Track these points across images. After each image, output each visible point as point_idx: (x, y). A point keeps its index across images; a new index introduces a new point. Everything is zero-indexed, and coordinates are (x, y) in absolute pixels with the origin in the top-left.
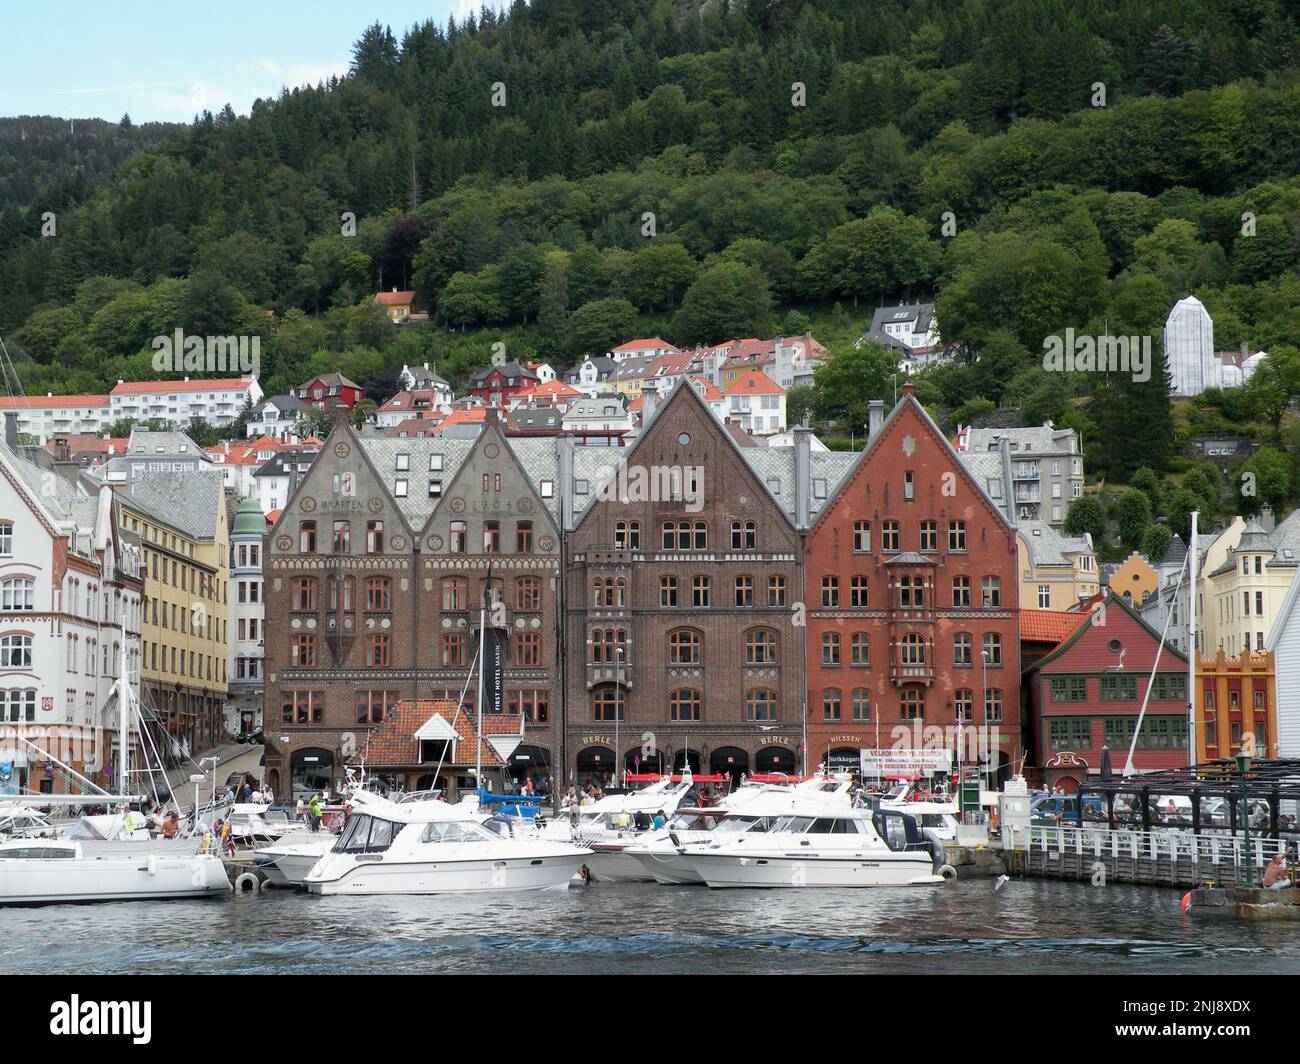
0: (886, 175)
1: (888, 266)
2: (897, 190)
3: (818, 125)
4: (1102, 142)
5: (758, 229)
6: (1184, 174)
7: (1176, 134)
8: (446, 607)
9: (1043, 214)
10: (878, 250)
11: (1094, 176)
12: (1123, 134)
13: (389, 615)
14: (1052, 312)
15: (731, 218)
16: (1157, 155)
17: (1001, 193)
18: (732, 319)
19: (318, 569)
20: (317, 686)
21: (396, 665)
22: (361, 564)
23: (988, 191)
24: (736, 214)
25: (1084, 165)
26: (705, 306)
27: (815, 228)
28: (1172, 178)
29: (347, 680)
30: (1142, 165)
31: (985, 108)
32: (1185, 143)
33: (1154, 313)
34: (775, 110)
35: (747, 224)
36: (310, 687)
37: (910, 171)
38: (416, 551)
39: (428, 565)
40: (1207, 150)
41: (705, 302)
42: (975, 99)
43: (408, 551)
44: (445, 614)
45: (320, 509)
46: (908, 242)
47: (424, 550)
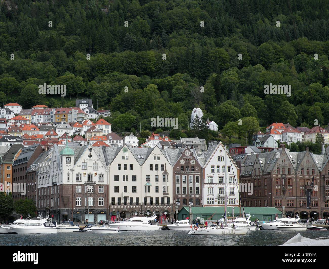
0: (64, 64)
1: (73, 88)
2: (67, 68)
3: (38, 47)
4: (123, 62)
5: (34, 75)
6: (143, 71)
7: (140, 62)
8: (301, 185)
9: (113, 79)
10: (71, 84)
11: (122, 70)
12: (128, 60)
13: (292, 186)
14: (142, 106)
15: (26, 72)
16: (136, 66)
17: (98, 72)
18: (36, 100)
19: (280, 177)
20: (281, 199)
21: (293, 195)
22: (287, 176)
23: (95, 71)
24: (27, 70)
25: (119, 67)
26: (28, 95)
27: (51, 76)
28: (140, 72)
29: (286, 198)
30: (133, 68)
31: (84, 48)
32: (142, 64)
33: (164, 108)
34: (25, 42)
35: (31, 73)
36: (280, 199)
37: (70, 63)
38: (296, 174)
39: (298, 177)
40: (148, 67)
41: (28, 94)
42: (81, 46)
43: (295, 174)
44: (301, 186)
45: (280, 165)
46: (78, 83)
47: (297, 174)
